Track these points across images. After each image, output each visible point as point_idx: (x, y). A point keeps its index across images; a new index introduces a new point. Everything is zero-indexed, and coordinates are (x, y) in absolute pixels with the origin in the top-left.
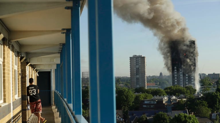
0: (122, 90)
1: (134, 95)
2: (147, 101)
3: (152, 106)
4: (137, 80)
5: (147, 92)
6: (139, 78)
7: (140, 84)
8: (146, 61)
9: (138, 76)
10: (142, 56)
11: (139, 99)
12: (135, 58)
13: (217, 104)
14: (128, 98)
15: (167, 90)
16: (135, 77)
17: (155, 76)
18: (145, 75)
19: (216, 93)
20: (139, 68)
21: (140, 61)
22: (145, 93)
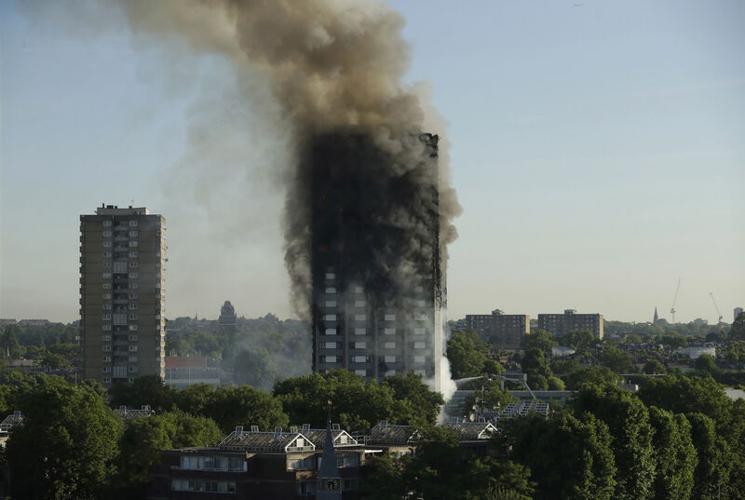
0: (53, 394)
1: (119, 420)
2: (194, 454)
3: (223, 487)
4: (115, 338)
5: (185, 402)
6: (126, 328)
7: (133, 359)
8: (166, 236)
9: (120, 319)
10: (148, 213)
11: (150, 443)
12: (108, 224)
13: (587, 482)
14: (84, 436)
15: (289, 397)
16: (106, 323)
17: (188, 318)
18: (158, 311)
19: (577, 422)
20: (126, 276)
21: (132, 239)
22: (174, 407)
